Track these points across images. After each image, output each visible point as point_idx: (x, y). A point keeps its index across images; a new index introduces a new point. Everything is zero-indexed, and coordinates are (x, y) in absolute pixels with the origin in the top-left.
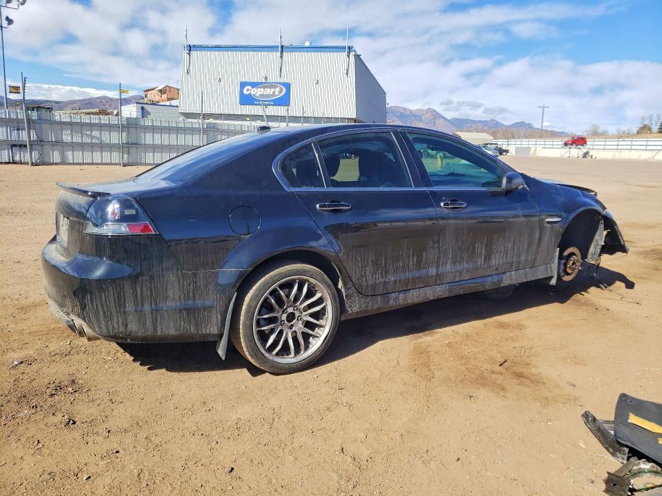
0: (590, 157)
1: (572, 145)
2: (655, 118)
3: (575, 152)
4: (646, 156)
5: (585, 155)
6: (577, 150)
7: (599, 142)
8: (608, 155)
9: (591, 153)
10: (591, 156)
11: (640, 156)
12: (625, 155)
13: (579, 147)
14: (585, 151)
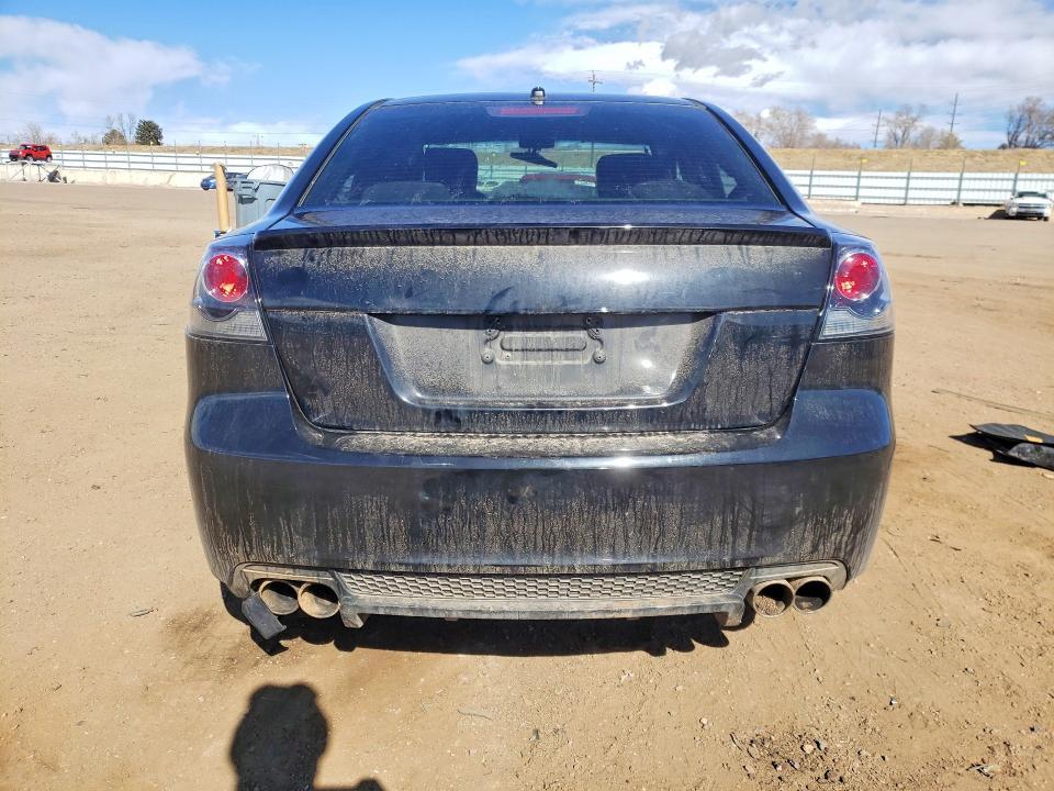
0: (62, 181)
1: (25, 158)
2: (126, 119)
3: (33, 171)
4: (155, 180)
5: (53, 177)
6: (36, 167)
7: (72, 157)
8: (94, 178)
9: (63, 173)
10: (65, 179)
11: (146, 179)
12: (123, 178)
13: (38, 162)
14: (51, 170)
